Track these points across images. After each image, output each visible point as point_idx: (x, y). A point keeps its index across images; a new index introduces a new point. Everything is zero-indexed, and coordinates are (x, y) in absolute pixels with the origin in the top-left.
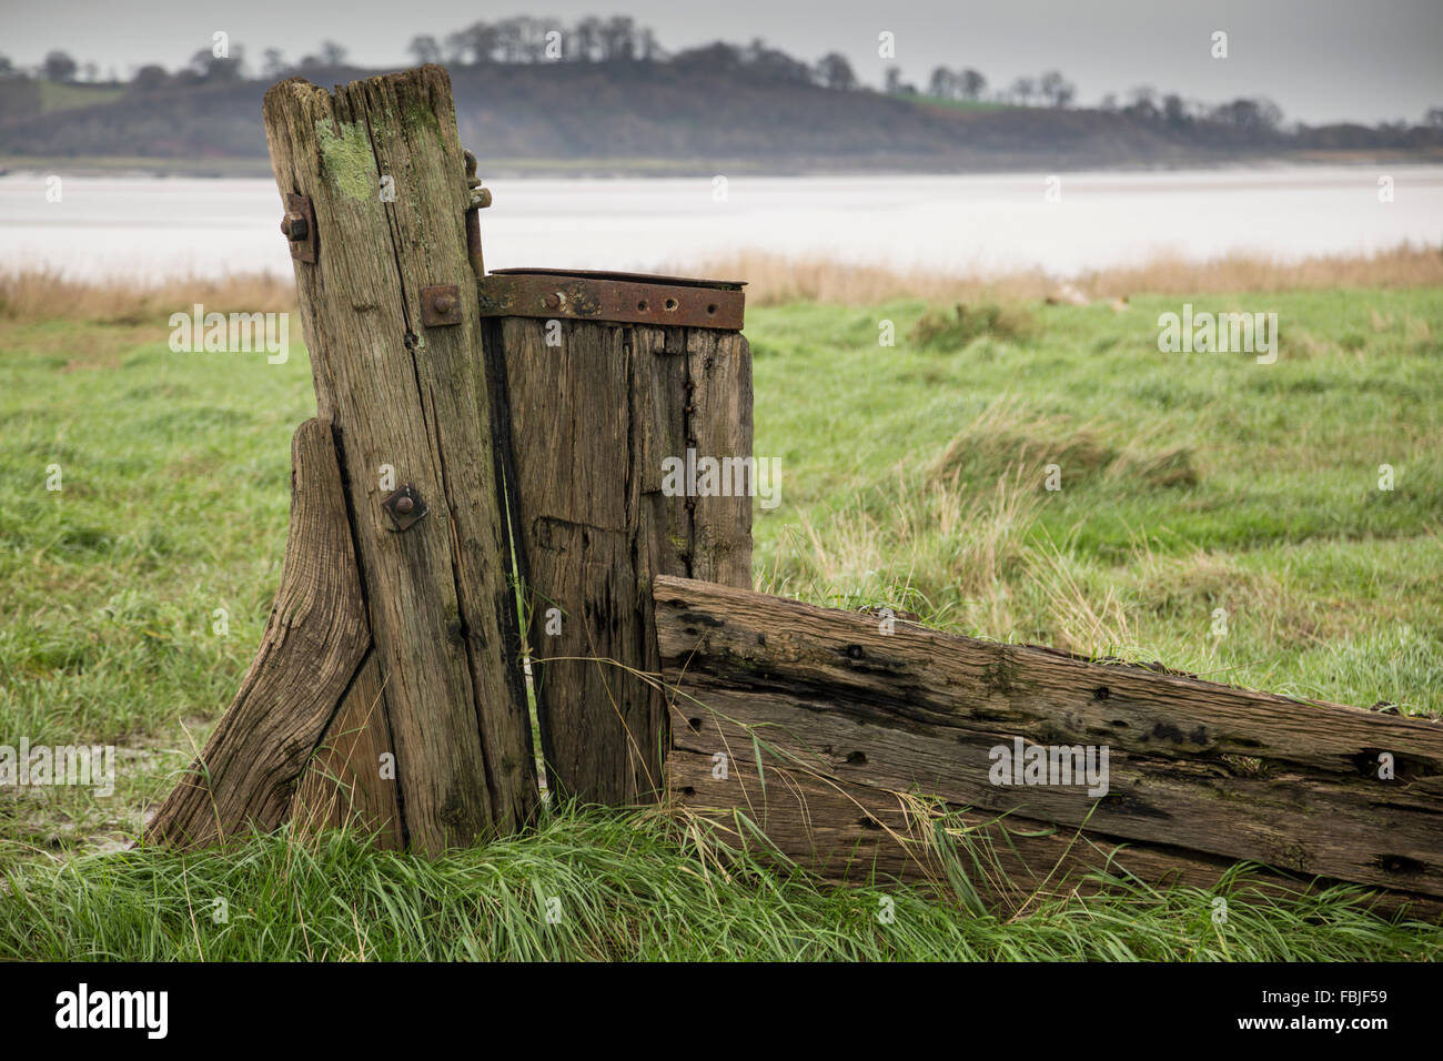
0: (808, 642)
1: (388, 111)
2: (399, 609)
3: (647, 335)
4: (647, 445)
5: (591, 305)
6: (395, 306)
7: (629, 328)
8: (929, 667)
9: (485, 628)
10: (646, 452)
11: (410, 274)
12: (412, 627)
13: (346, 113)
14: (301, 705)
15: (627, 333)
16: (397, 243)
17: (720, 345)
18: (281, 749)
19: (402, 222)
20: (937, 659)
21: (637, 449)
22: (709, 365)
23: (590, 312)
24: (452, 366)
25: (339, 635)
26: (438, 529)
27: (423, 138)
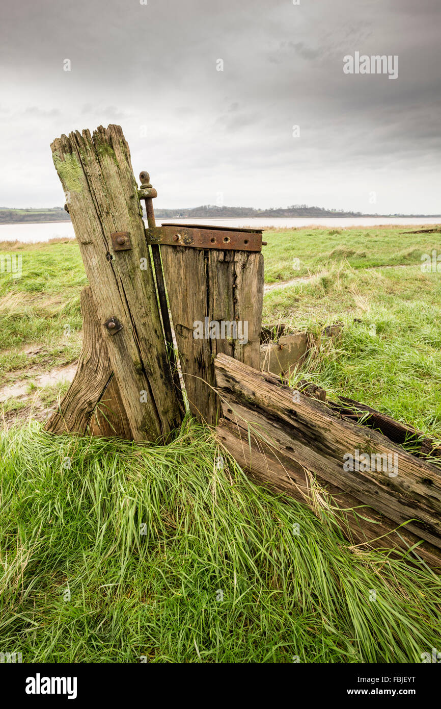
0: (273, 402)
1: (88, 147)
2: (115, 363)
3: (215, 254)
4: (215, 302)
5: (190, 240)
6: (100, 242)
7: (206, 252)
8: (328, 432)
9: (152, 369)
10: (215, 304)
11: (106, 228)
12: (121, 369)
13: (67, 148)
14: (91, 388)
15: (206, 253)
16: (99, 213)
17: (249, 258)
18: (85, 403)
19: (100, 202)
20: (332, 431)
21: (211, 303)
22: (244, 267)
23: (190, 243)
24: (129, 267)
25: (102, 367)
26: (128, 334)
27: (107, 161)
